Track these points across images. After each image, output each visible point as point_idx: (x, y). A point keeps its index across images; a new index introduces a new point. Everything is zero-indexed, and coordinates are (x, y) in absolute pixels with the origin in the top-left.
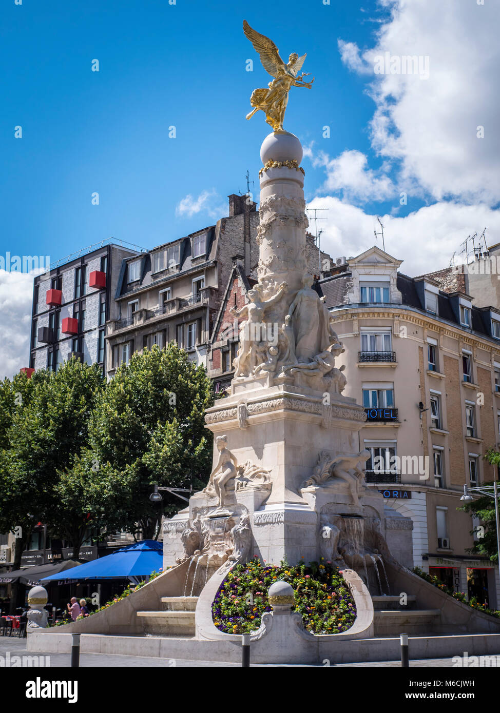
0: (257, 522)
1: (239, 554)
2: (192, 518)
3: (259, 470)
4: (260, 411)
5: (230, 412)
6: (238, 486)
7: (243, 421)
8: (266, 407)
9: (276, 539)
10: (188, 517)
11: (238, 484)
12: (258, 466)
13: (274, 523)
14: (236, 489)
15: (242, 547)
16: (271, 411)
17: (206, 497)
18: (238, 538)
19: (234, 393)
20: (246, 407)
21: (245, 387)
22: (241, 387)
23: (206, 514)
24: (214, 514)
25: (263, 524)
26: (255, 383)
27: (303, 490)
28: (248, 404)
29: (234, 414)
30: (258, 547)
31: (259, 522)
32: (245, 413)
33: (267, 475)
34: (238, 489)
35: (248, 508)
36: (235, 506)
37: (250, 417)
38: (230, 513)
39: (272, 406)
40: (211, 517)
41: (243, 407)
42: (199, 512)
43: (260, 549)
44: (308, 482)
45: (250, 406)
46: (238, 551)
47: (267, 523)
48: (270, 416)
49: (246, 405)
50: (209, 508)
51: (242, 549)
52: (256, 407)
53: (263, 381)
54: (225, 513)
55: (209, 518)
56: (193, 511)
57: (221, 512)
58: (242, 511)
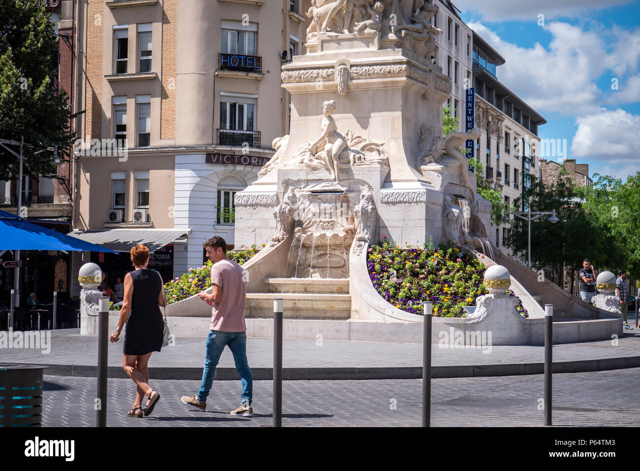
0: (385, 200)
1: (367, 234)
2: (283, 191)
3: (367, 142)
4: (369, 75)
5: (324, 72)
6: (355, 160)
7: (344, 84)
8: (379, 72)
9: (413, 220)
10: (276, 190)
11: (354, 158)
12: (364, 137)
13: (411, 203)
14: (352, 163)
15: (370, 226)
16: (386, 77)
17: (305, 168)
18: (366, 216)
19: (322, 50)
20: (349, 69)
21: (340, 45)
22: (334, 45)
23: (304, 187)
24: (319, 187)
25: (394, 203)
26: (356, 42)
27: (423, 167)
28: (352, 66)
29: (328, 76)
30: (386, 227)
31: (389, 200)
32: (347, 76)
33: (380, 148)
34: (355, 162)
35: (371, 184)
36: (351, 181)
37: (354, 81)
38: (344, 189)
39: (389, 72)
40: (313, 192)
41: (345, 69)
42: (292, 185)
43: (389, 229)
44: (427, 159)
45: (353, 68)
46: (366, 230)
47: (400, 202)
48: (383, 83)
49: (348, 67)
50: (308, 182)
51: (370, 229)
52: (364, 70)
53: (368, 41)
54: (336, 188)
55: (310, 193)
56: (283, 183)
57: (329, 186)
58: (361, 187)
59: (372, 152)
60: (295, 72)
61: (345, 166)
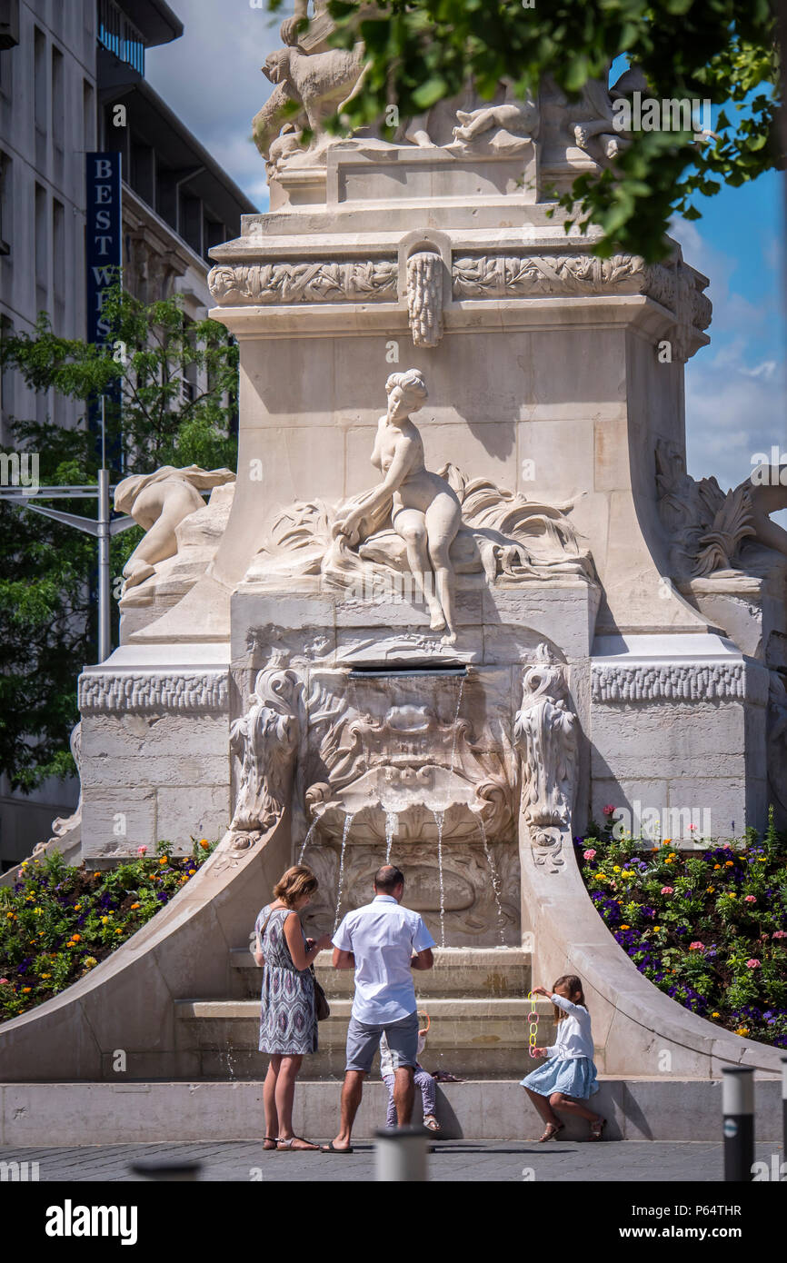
0: (611, 692)
1: (559, 802)
2: (250, 665)
3: (515, 504)
4: (520, 288)
5: (360, 274)
6: (499, 564)
7: (434, 314)
8: (551, 274)
10: (228, 661)
11: (497, 557)
13: (697, 701)
14: (490, 573)
15: (565, 779)
16: (575, 294)
17: (327, 588)
18: (555, 746)
19: (342, 198)
20: (448, 263)
21: (404, 181)
22: (383, 180)
23: (326, 652)
24: (379, 651)
25: (639, 703)
26: (460, 176)
27: (698, 583)
28: (457, 254)
29: (377, 284)
30: (613, 779)
31: (624, 693)
32: (443, 286)
33: (562, 522)
34: (499, 571)
35: (558, 643)
36: (487, 631)
37: (467, 305)
38: (466, 657)
39: (588, 277)
40: (357, 667)
41: (436, 264)
42: (281, 642)
43: (624, 785)
44: (708, 557)
45: (465, 262)
46: (555, 793)
47: (659, 699)
48: (565, 312)
49: (444, 256)
50: (337, 634)
51: (566, 787)
52: (498, 269)
53: (501, 171)
54: (436, 654)
55: (348, 671)
56: (249, 640)
57: (414, 649)
58: (523, 653)
59: (536, 534)
60: (256, 269)
61: (468, 585)
